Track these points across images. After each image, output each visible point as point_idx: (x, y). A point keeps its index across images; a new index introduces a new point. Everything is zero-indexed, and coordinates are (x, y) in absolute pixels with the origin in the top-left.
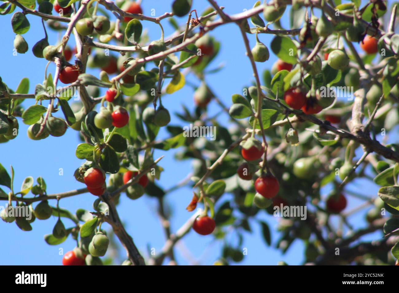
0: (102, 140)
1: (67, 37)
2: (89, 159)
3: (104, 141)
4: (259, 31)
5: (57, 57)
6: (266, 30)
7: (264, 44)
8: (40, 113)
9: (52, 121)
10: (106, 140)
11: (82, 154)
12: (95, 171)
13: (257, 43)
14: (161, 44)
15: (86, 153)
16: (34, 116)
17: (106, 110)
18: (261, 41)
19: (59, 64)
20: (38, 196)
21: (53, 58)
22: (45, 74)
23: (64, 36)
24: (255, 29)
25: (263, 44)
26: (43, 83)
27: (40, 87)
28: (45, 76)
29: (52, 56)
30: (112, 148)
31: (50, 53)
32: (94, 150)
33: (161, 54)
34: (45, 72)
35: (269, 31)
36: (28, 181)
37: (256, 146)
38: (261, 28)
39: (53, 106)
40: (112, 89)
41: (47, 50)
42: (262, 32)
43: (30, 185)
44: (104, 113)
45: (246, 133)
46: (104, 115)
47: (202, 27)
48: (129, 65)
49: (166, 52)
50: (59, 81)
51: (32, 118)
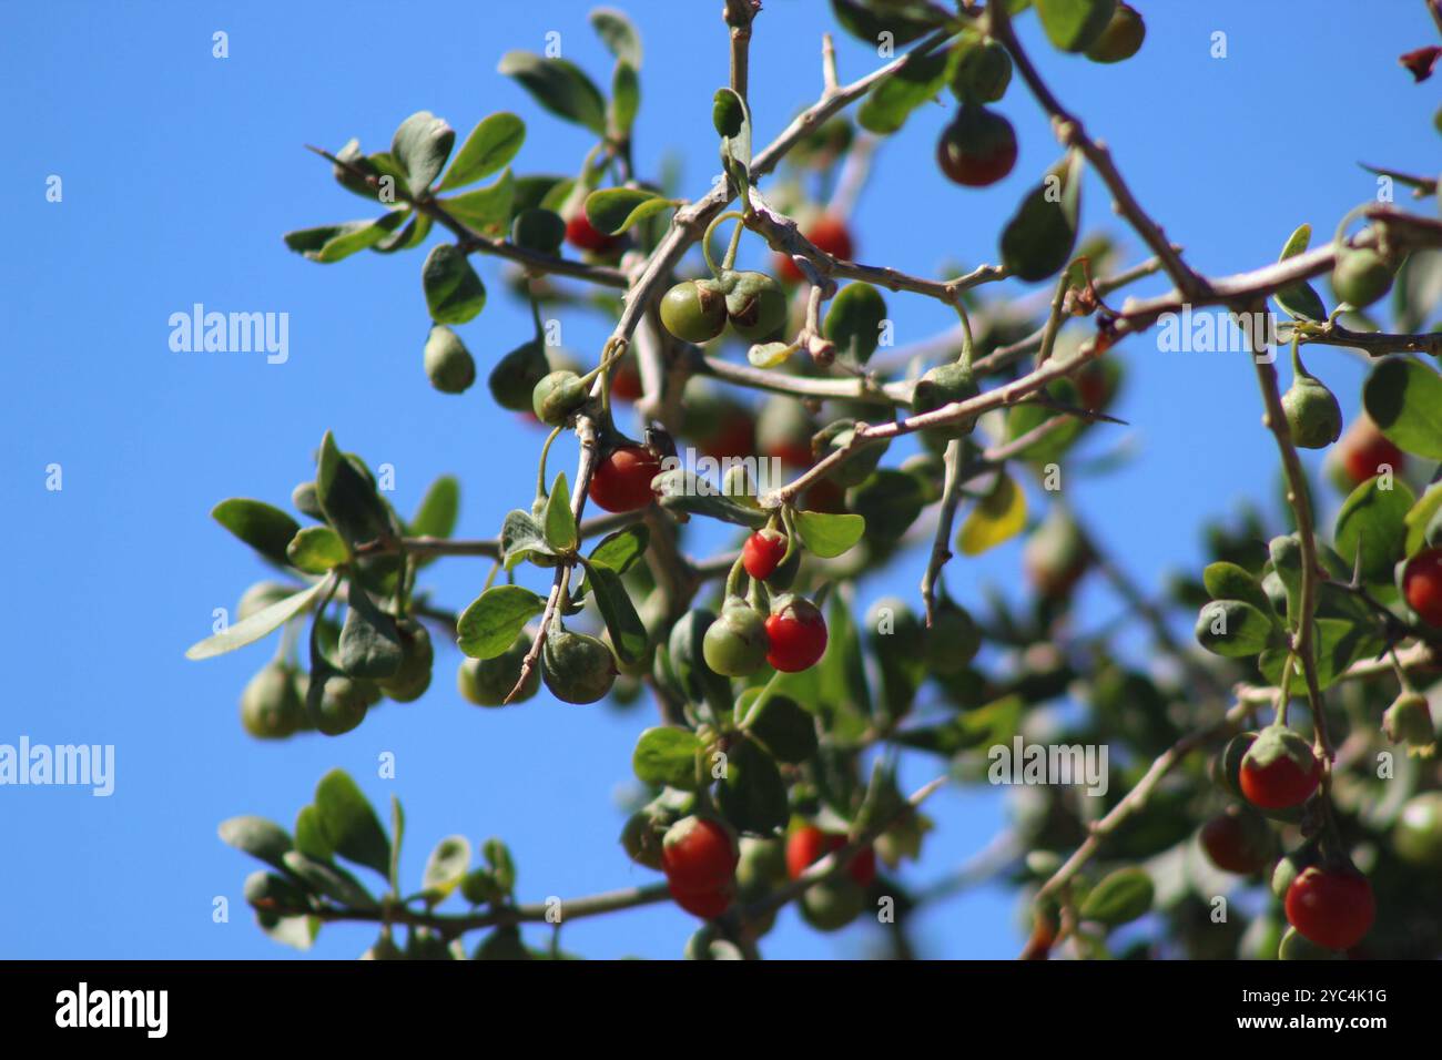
0: (727, 714)
1: (622, 342)
2: (679, 785)
3: (736, 719)
4: (1304, 335)
5: (584, 414)
6: (1330, 332)
7: (1324, 383)
8: (520, 618)
9: (564, 648)
10: (743, 715)
11: (655, 764)
12: (703, 829)
13: (1297, 378)
14: (962, 378)
15: (668, 764)
16: (501, 628)
17: (745, 609)
18: (1310, 370)
19: (591, 438)
20: (483, 909)
21: (569, 418)
22: (539, 475)
23: (612, 338)
24: (1292, 326)
25: (1319, 384)
26: (533, 508)
27: (521, 521)
28: (539, 481)
29: (565, 411)
30: (763, 746)
31: (557, 398)
32: (697, 753)
33: (951, 409)
34: (539, 468)
35: (1339, 337)
36: (449, 852)
37: (1294, 757)
38: (1311, 322)
39: (567, 592)
40: (767, 533)
41: (550, 387)
42: (1317, 337)
43: (458, 870)
44: (735, 618)
45: (1235, 702)
46: (740, 628)
47: (1106, 317)
48: (837, 448)
49: (969, 404)
50: (589, 501)
51: (492, 634)
